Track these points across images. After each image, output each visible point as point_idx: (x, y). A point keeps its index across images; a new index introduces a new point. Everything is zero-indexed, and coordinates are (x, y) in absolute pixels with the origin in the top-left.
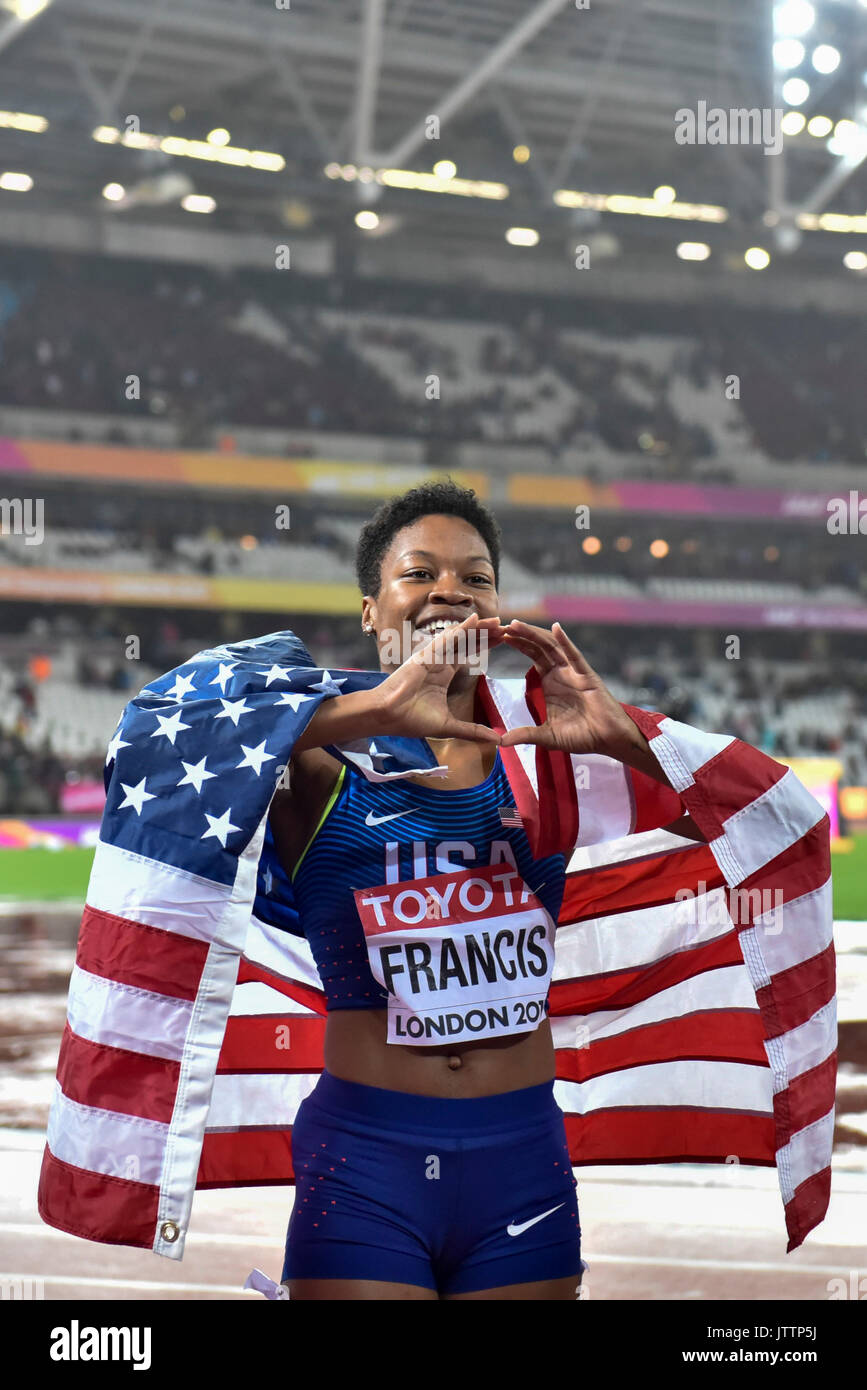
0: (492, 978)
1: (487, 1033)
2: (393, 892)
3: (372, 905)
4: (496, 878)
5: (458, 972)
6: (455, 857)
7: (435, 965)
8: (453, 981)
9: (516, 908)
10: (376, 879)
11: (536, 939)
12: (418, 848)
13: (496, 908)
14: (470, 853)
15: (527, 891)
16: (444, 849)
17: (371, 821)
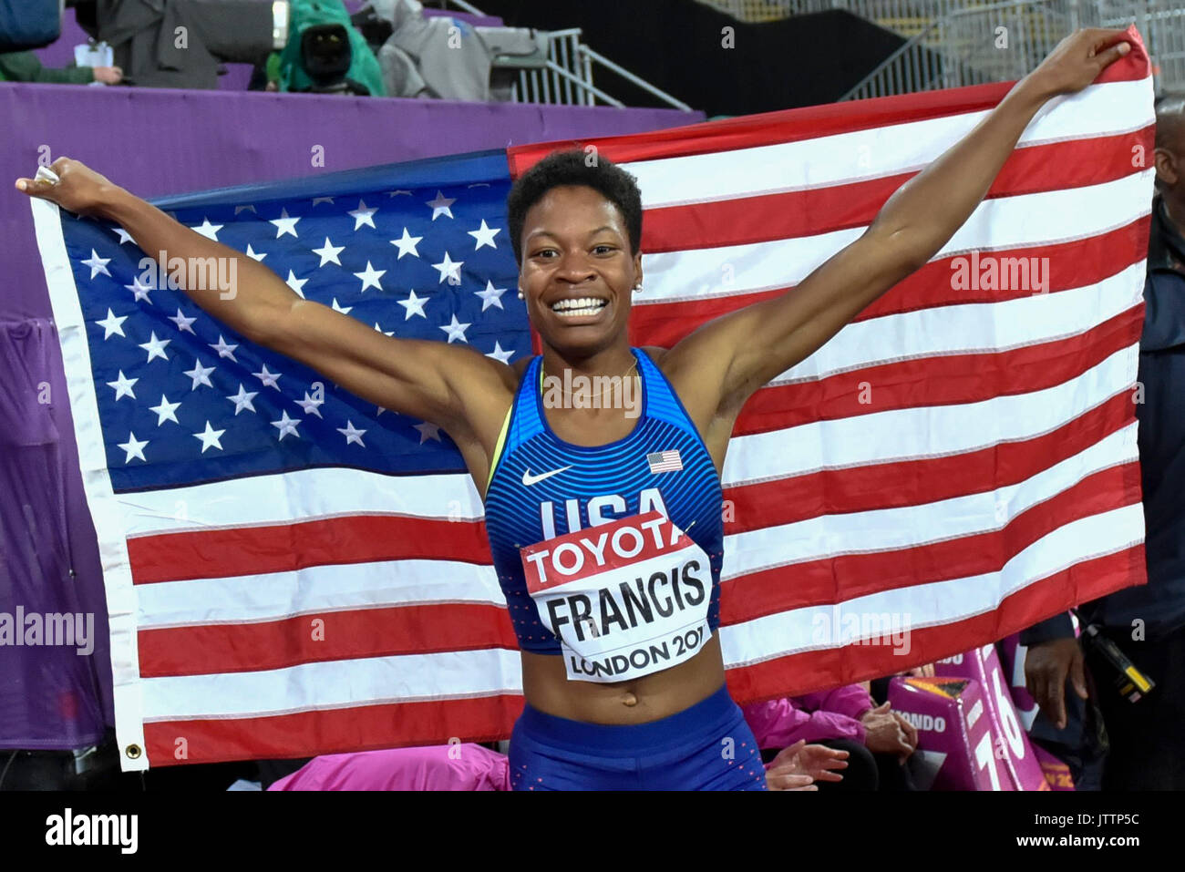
2: (551, 547)
3: (534, 561)
5: (617, 617)
6: (606, 512)
7: (595, 614)
9: (669, 549)
10: (535, 538)
11: (692, 573)
12: (572, 506)
13: (650, 552)
14: (619, 504)
15: (676, 532)
16: (595, 505)
17: (528, 480)
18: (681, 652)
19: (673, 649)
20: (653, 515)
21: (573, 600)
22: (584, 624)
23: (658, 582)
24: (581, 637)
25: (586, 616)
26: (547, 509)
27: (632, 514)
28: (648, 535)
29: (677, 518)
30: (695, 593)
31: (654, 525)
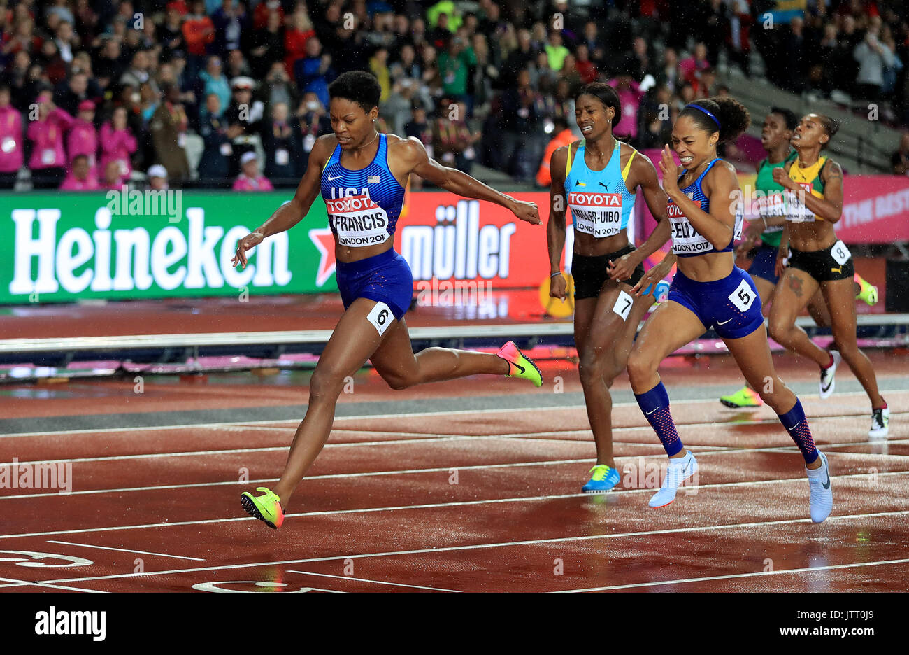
0: (362, 229)
1: (362, 245)
2: (334, 201)
4: (361, 199)
5: (353, 226)
6: (351, 193)
7: (347, 223)
8: (352, 229)
9: (369, 208)
10: (330, 198)
11: (379, 216)
12: (341, 190)
13: (363, 208)
14: (355, 192)
15: (372, 203)
16: (348, 190)
17: (330, 179)
18: (373, 241)
19: (370, 240)
20: (365, 196)
21: (342, 217)
22: (344, 225)
23: (366, 218)
24: (343, 230)
25: (345, 223)
26: (333, 189)
27: (359, 195)
28: (362, 202)
29: (373, 198)
30: (381, 223)
31: (365, 200)
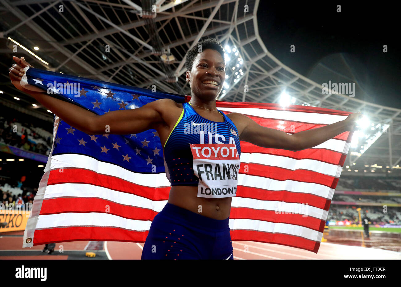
1: (228, 195)
2: (202, 146)
3: (195, 150)
6: (220, 139)
9: (235, 158)
10: (197, 142)
12: (210, 135)
14: (224, 139)
15: (237, 153)
19: (234, 191)
21: (206, 166)
22: (210, 175)
24: (208, 179)
25: (210, 172)
27: (227, 143)
31: (233, 148)
